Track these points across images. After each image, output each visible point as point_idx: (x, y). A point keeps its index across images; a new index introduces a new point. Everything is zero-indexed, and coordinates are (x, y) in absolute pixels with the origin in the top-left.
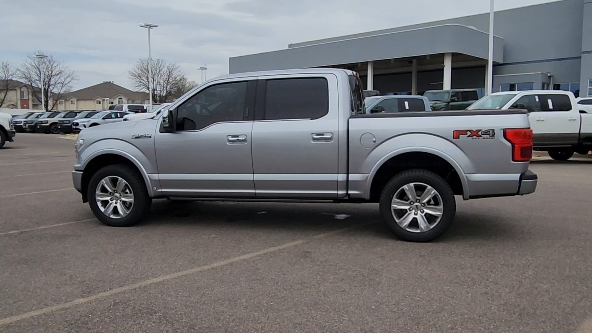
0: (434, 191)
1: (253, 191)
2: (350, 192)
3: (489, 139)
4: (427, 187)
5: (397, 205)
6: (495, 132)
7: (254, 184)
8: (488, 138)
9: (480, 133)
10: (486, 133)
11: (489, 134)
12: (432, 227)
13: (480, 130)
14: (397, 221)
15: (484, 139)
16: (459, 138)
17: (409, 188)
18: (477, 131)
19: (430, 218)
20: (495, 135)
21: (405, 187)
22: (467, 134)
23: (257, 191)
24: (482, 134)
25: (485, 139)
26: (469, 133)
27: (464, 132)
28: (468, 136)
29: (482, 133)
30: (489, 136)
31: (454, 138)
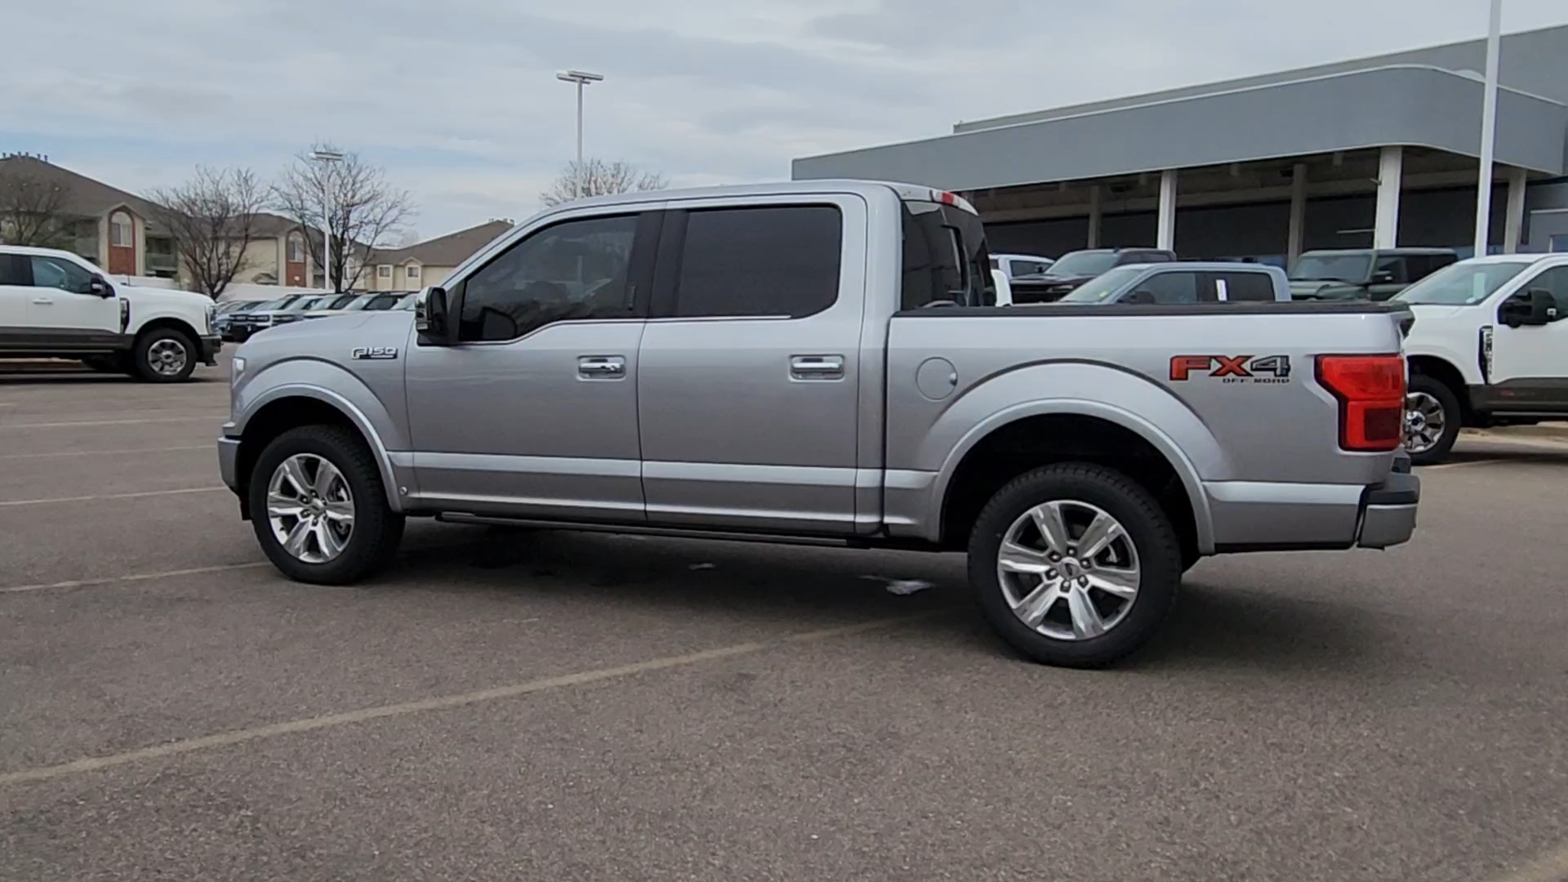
0: (1115, 527)
1: (640, 507)
2: (888, 520)
3: (1271, 384)
4: (1094, 513)
5: (1014, 560)
6: (1290, 362)
7: (643, 488)
8: (1269, 381)
9: (1247, 366)
10: (1265, 366)
11: (1274, 370)
12: (1106, 628)
13: (1248, 357)
14: (1013, 604)
15: (1257, 384)
16: (1186, 379)
17: (1046, 514)
18: (1240, 360)
19: (1103, 602)
20: (1290, 374)
21: (1037, 511)
22: (1209, 368)
23: (650, 508)
24: (1252, 369)
25: (1262, 383)
26: (1215, 366)
27: (1202, 362)
28: (1214, 374)
29: (1254, 366)
30: (1272, 373)
31: (1172, 378)
